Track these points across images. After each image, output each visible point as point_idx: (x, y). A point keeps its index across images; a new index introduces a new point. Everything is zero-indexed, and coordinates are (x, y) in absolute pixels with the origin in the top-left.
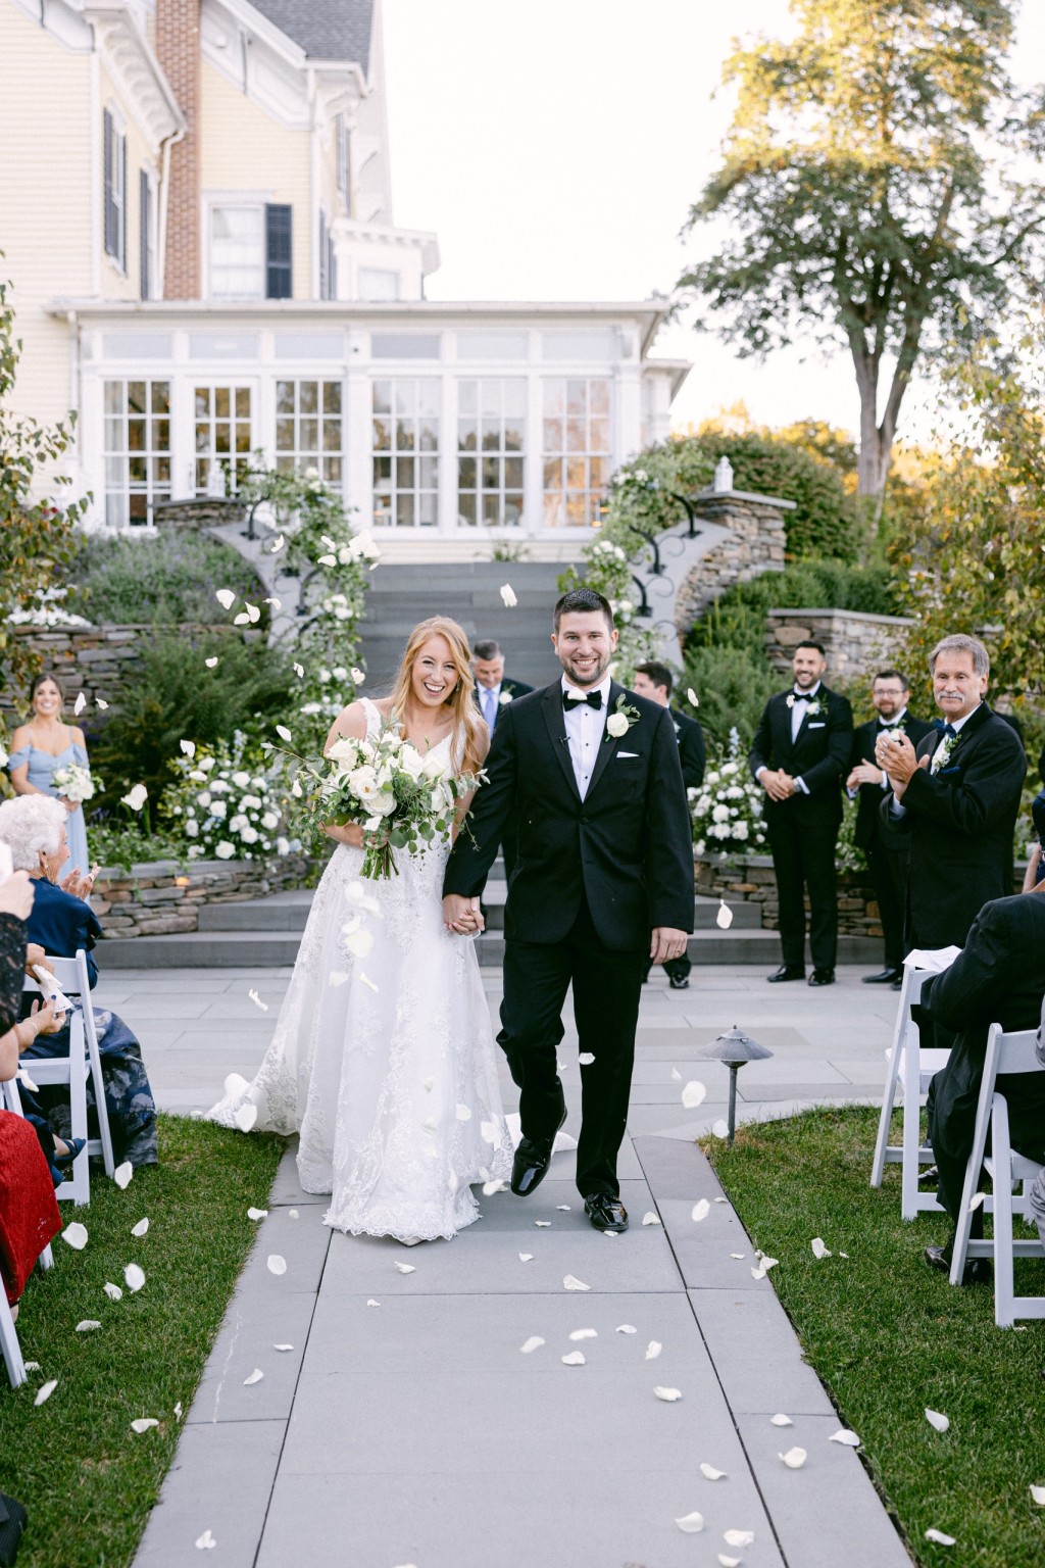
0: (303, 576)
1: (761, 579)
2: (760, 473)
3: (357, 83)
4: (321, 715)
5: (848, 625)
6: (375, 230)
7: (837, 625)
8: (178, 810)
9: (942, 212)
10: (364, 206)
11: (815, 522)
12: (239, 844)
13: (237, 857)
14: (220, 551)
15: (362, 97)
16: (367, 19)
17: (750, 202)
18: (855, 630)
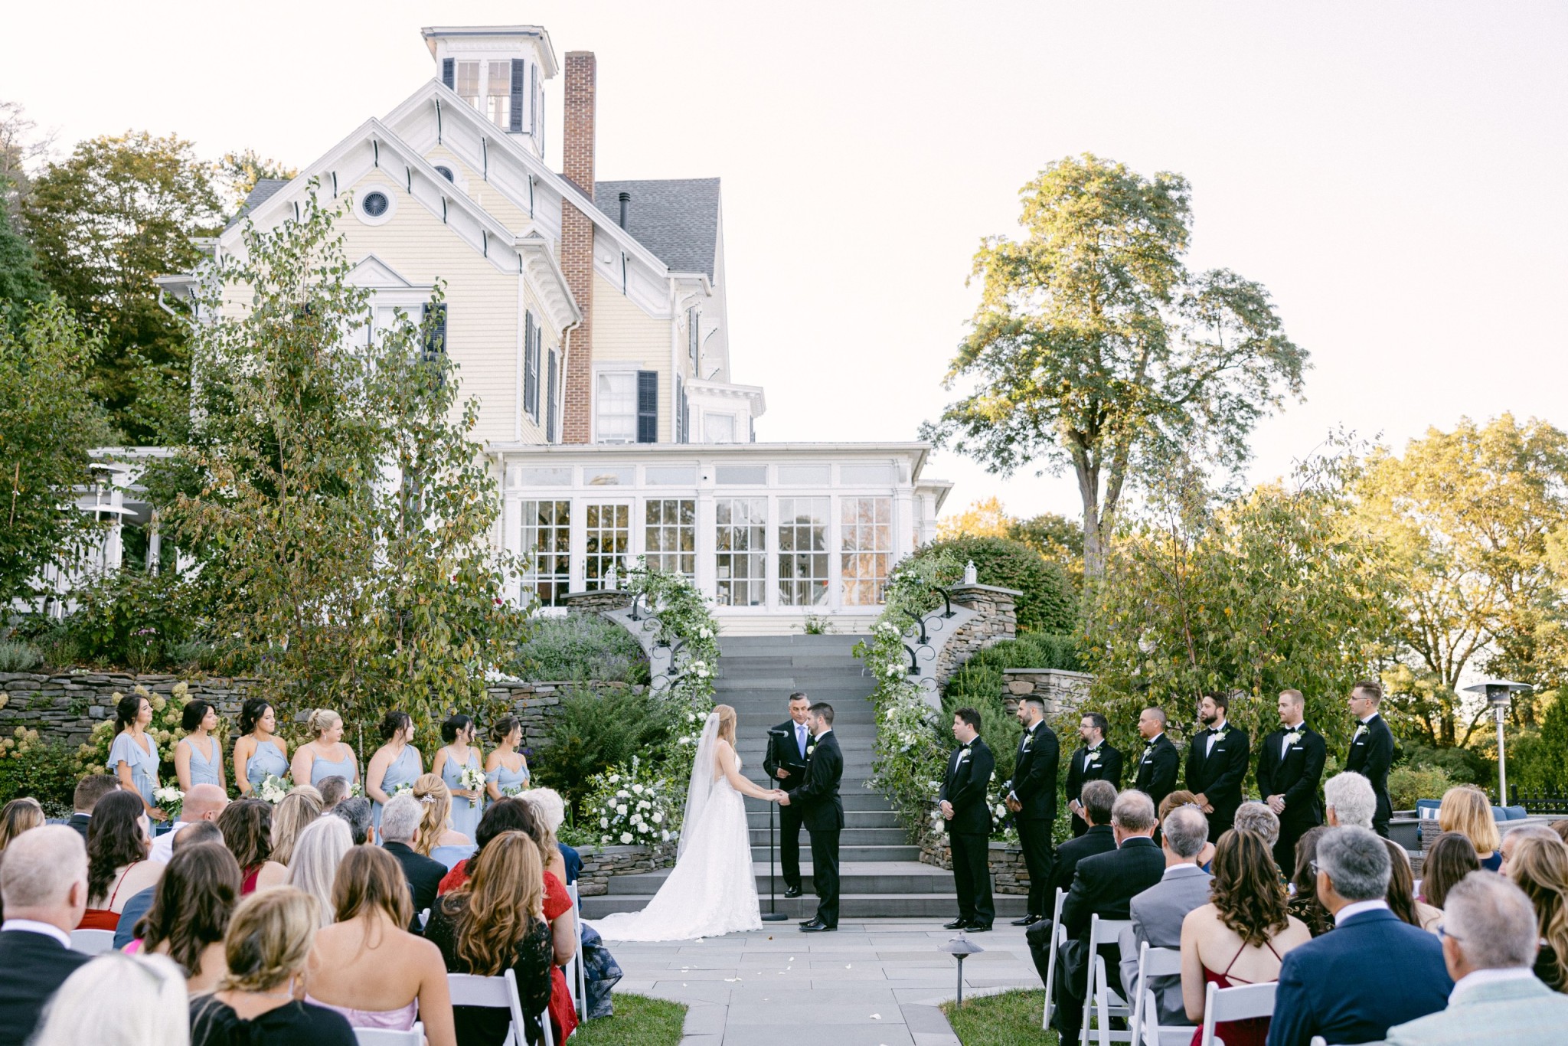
0: (673, 647)
1: (998, 647)
2: (1001, 566)
3: (705, 287)
4: (690, 745)
5: (1061, 680)
6: (717, 386)
7: (1053, 680)
8: (595, 810)
9: (1140, 368)
10: (707, 367)
11: (1042, 602)
12: (636, 834)
13: (634, 843)
14: (614, 629)
15: (709, 295)
16: (712, 241)
17: (995, 359)
18: (1066, 683)
